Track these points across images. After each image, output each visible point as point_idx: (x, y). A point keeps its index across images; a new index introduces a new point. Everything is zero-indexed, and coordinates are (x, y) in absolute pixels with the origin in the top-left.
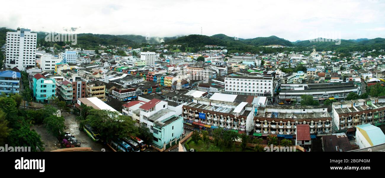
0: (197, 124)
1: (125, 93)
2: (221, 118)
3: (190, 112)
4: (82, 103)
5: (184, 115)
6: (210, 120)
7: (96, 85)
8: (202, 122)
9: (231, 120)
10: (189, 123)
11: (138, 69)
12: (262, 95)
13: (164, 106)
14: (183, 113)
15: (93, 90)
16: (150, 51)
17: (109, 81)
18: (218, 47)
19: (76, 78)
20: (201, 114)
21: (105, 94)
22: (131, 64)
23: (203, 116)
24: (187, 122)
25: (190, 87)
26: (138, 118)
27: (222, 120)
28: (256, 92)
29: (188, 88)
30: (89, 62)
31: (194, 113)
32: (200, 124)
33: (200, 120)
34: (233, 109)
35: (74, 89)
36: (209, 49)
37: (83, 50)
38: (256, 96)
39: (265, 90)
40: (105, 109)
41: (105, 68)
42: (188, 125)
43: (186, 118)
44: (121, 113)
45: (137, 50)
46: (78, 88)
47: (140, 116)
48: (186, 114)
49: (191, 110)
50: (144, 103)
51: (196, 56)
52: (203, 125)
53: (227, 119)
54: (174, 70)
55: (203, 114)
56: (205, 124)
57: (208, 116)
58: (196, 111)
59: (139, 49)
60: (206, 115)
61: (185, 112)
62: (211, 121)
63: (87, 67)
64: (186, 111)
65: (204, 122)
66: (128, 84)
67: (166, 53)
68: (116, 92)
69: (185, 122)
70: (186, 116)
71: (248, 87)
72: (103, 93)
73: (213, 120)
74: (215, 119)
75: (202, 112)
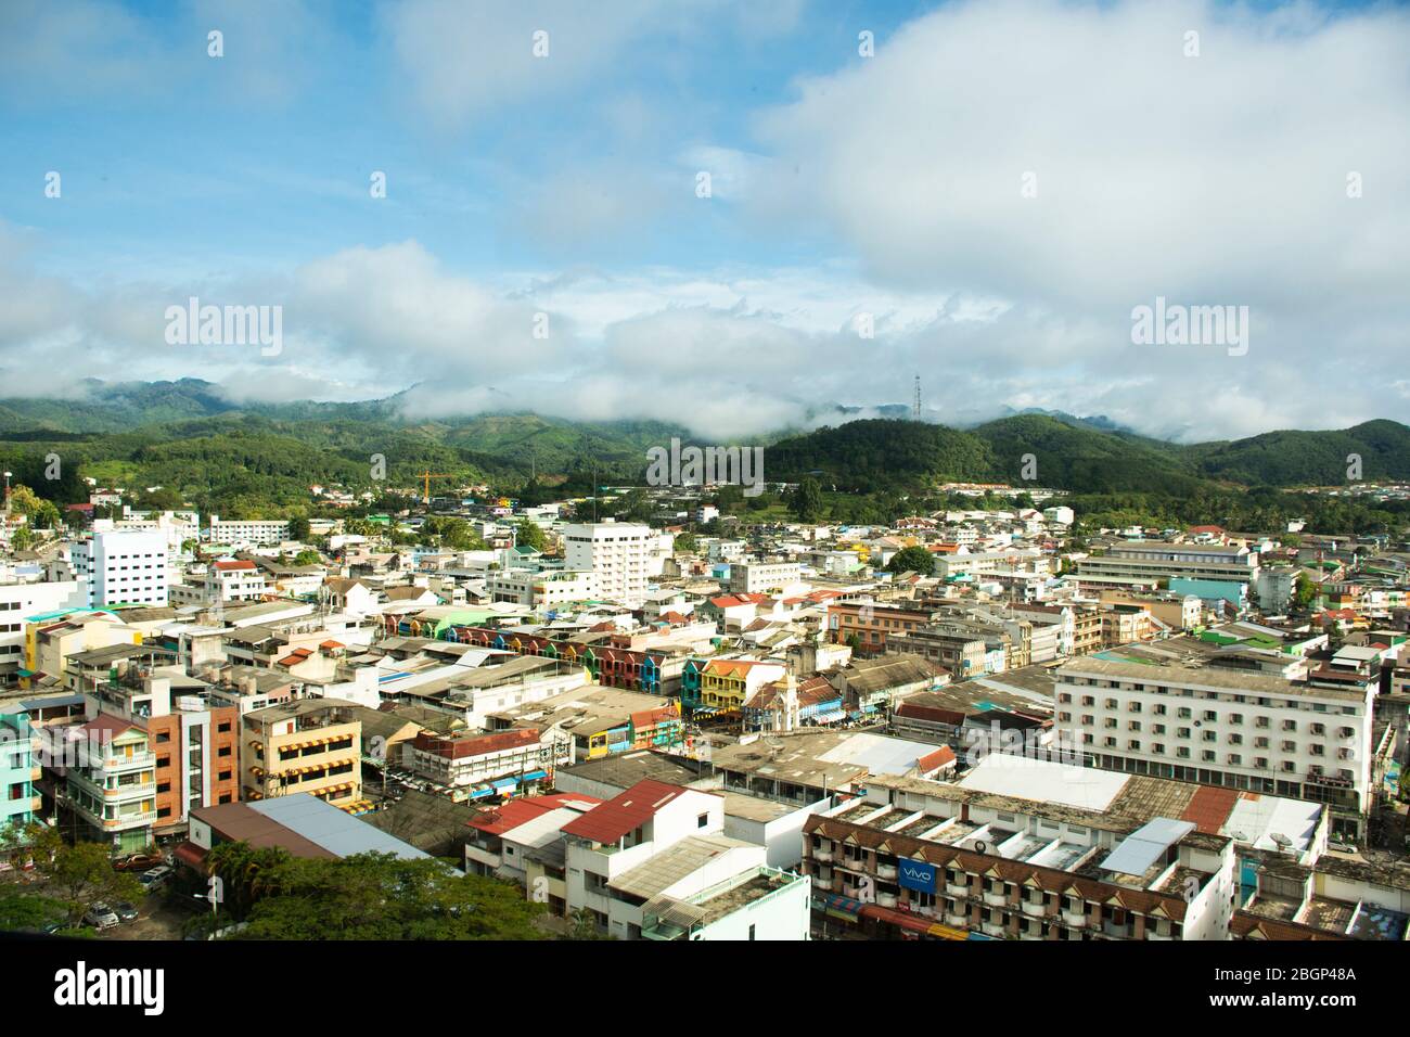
0: (889, 917)
1: (481, 758)
2: (1025, 894)
3: (847, 850)
4: (217, 837)
5: (815, 867)
6: (960, 899)
7: (306, 723)
8: (915, 907)
9: (1088, 909)
10: (841, 908)
11: (548, 621)
12: (1288, 790)
13: (703, 821)
14: (810, 858)
15: (287, 754)
16: (619, 519)
17: (382, 694)
18: (1014, 493)
19: (176, 692)
20: (911, 864)
21: (357, 769)
22: (510, 592)
23: (925, 877)
24: (829, 905)
25: (848, 719)
26: (558, 888)
27: (1034, 910)
28: (1246, 769)
29: (833, 725)
30: (251, 591)
31: (872, 859)
32: (907, 921)
33: (904, 896)
34: (1102, 855)
35: (163, 762)
36: (960, 502)
37: (215, 519)
38: (1255, 793)
39: (1318, 761)
40: (364, 851)
41: (349, 625)
42: (834, 922)
43: (823, 884)
44: (462, 867)
45: (542, 517)
46: (192, 753)
47: (569, 875)
48: (826, 864)
49: (851, 841)
50: (587, 807)
51: (892, 542)
52: (917, 923)
53: (1065, 903)
54: (759, 625)
55: (920, 867)
56: (931, 920)
57: (950, 876)
58: (884, 848)
59: (553, 508)
60: (942, 875)
61: (823, 855)
62: (970, 906)
63: (242, 623)
64: (826, 846)
65: (926, 911)
66: (495, 710)
67: (711, 529)
68: (426, 755)
69: (820, 906)
70: (824, 872)
71: (1196, 732)
72: (345, 768)
73: (982, 903)
74: (995, 899)
75: (918, 856)
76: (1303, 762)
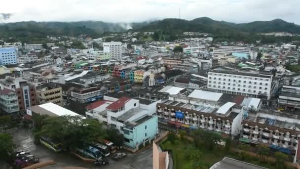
0: (174, 123)
1: (87, 93)
2: (201, 118)
3: (165, 110)
4: (33, 113)
5: (158, 113)
6: (188, 119)
7: (50, 88)
8: (179, 121)
9: (214, 121)
10: (164, 122)
11: (101, 64)
12: (255, 96)
13: (135, 105)
14: (157, 112)
15: (46, 95)
16: (115, 41)
17: (66, 81)
18: (200, 34)
19: (21, 83)
20: (178, 113)
21: (61, 97)
22: (92, 58)
23: (181, 115)
24: (162, 121)
25: (165, 83)
26: (105, 120)
27: (203, 121)
28: (247, 92)
29: (162, 84)
30: (36, 60)
31: (170, 112)
32: (178, 124)
33: (176, 119)
34: (217, 110)
35: (19, 98)
36: (189, 37)
37: (25, 44)
38: (247, 97)
39: (260, 90)
40: (64, 115)
41: (58, 66)
42: (163, 124)
43: (160, 117)
44: (85, 116)
45: (98, 40)
46: (26, 96)
47: (108, 117)
48: (161, 113)
49: (166, 108)
50: (111, 103)
51: (173, 46)
52: (180, 124)
53: (209, 119)
54: (145, 63)
55: (180, 113)
56: (183, 123)
57: (186, 115)
58: (173, 109)
59: (101, 39)
60: (184, 115)
61: (160, 111)
62: (190, 120)
63: (34, 67)
64: (161, 109)
65: (181, 122)
66: (90, 83)
67: (135, 43)
68: (76, 93)
69: (159, 121)
70: (161, 115)
71: (237, 85)
72: (59, 97)
73: (192, 120)
74: (195, 119)
75: (180, 111)
76: (258, 91)
